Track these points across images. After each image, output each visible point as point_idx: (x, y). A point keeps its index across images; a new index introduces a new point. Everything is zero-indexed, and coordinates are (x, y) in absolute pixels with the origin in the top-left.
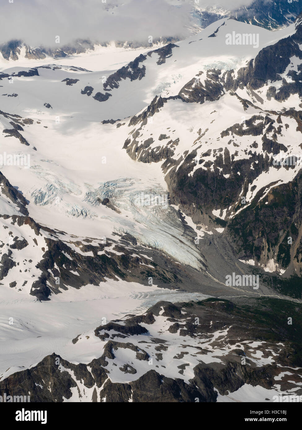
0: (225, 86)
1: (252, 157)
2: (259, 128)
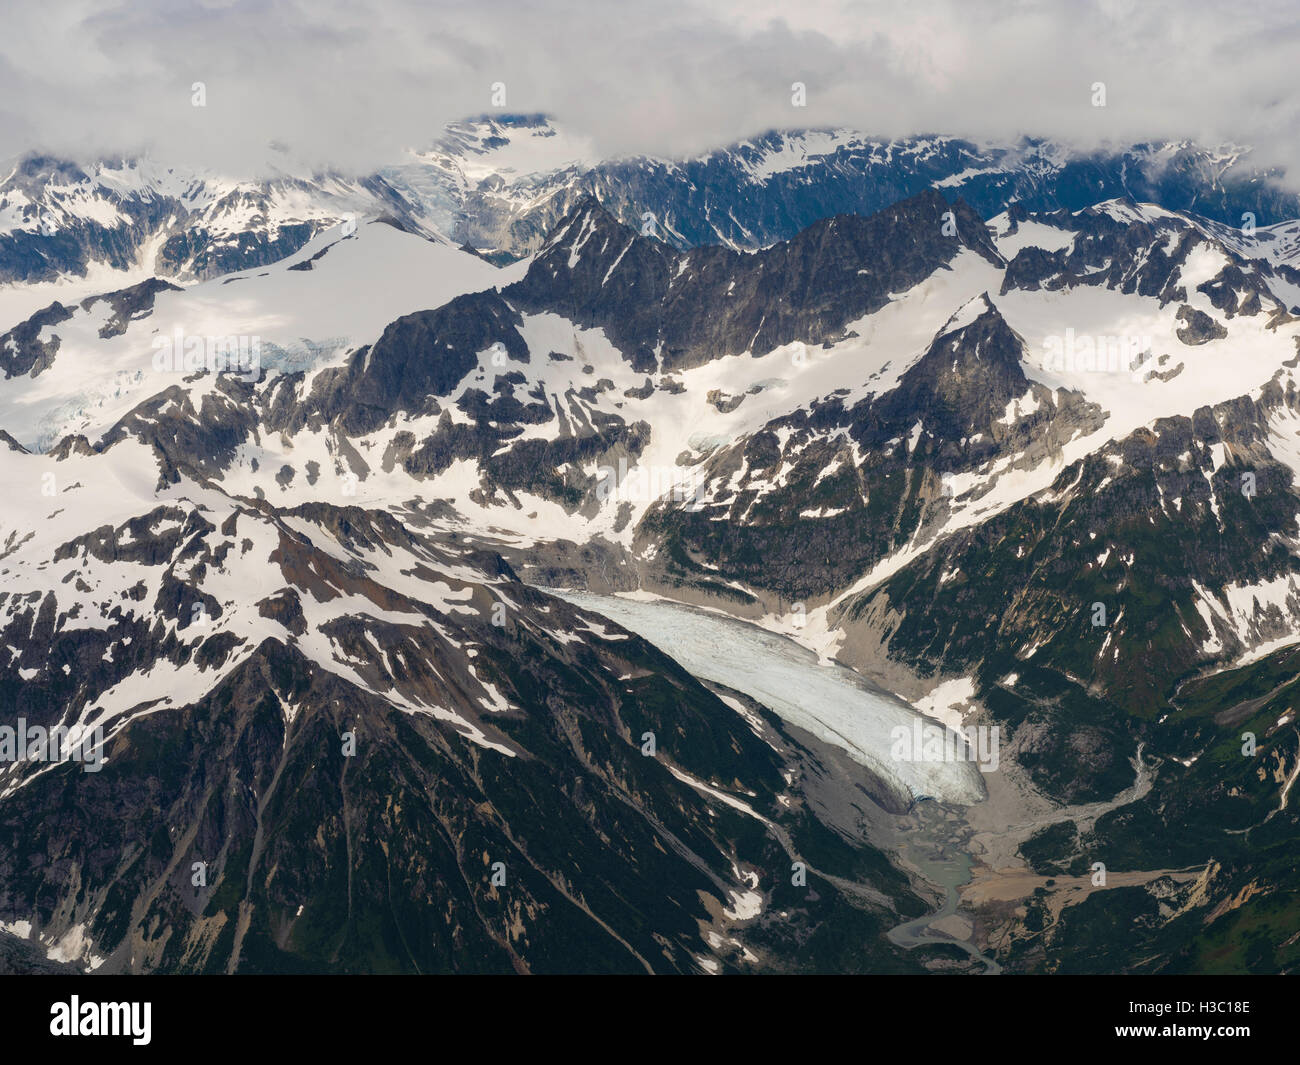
0: (266, 419)
1: (117, 627)
2: (163, 544)
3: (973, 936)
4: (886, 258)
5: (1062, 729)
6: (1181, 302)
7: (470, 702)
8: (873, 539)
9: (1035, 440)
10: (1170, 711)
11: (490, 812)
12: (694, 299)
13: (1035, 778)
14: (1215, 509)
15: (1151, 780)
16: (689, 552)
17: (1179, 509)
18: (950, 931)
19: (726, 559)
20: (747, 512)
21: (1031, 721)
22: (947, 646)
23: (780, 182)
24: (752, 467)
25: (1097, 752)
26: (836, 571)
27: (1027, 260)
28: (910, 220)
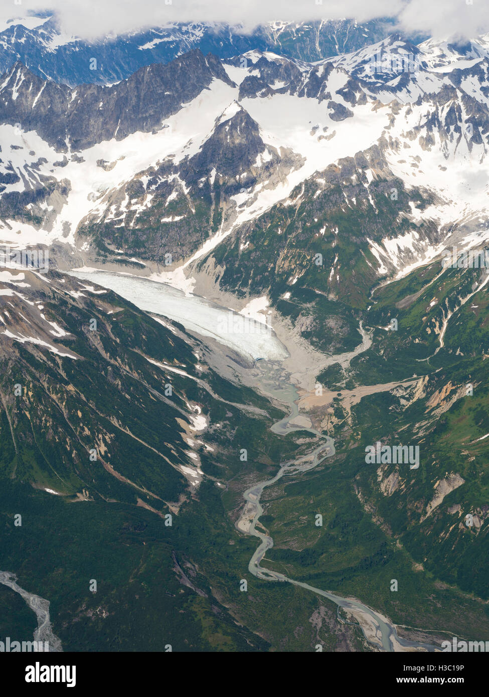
3: (313, 425)
4: (178, 85)
5: (320, 318)
6: (329, 100)
7: (46, 333)
8: (201, 230)
9: (273, 174)
10: (372, 304)
11: (73, 389)
12: (83, 112)
13: (312, 343)
14: (372, 202)
15: (370, 339)
16: (106, 245)
17: (355, 203)
18: (300, 424)
19: (127, 247)
20: (133, 221)
21: (303, 315)
22: (250, 282)
23: (63, 51)
24: (131, 198)
25: (341, 328)
26: (184, 248)
27: (249, 82)
28: (187, 65)
